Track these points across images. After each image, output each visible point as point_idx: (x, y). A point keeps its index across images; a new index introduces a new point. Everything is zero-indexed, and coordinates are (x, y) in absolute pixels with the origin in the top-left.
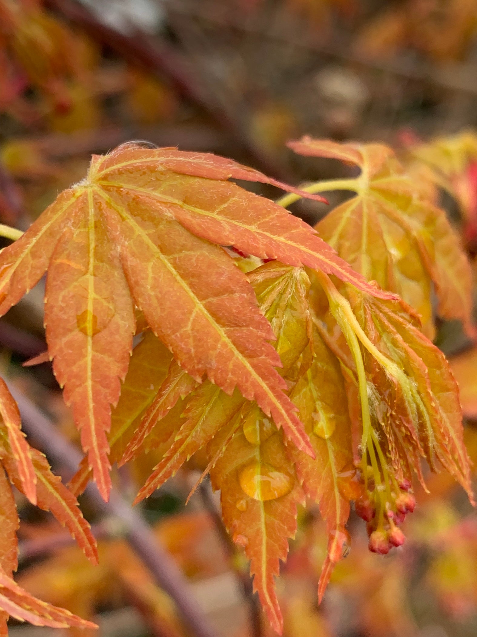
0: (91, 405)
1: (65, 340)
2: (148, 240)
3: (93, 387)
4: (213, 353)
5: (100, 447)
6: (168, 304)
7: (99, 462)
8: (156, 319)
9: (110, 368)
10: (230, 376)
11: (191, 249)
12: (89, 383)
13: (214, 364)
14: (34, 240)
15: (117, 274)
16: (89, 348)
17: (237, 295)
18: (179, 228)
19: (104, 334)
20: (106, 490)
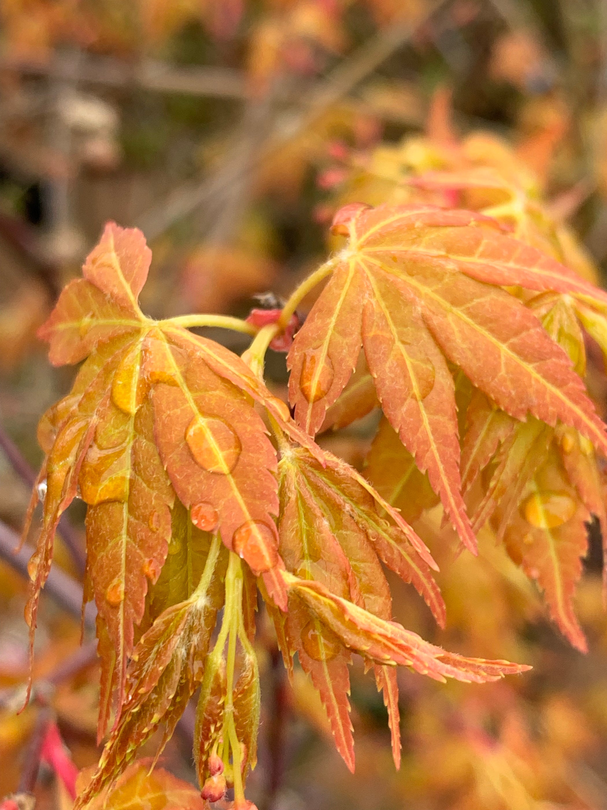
0: (441, 467)
1: (404, 409)
2: (437, 297)
3: (438, 449)
4: (531, 391)
5: (458, 505)
6: (481, 353)
7: (459, 520)
8: (474, 369)
9: (447, 427)
10: (551, 409)
11: (481, 296)
12: (434, 447)
13: (535, 401)
14: (333, 320)
15: (425, 335)
16: (423, 412)
17: (532, 331)
18: (463, 278)
19: (433, 395)
20: (472, 545)
